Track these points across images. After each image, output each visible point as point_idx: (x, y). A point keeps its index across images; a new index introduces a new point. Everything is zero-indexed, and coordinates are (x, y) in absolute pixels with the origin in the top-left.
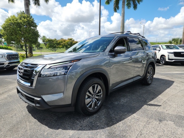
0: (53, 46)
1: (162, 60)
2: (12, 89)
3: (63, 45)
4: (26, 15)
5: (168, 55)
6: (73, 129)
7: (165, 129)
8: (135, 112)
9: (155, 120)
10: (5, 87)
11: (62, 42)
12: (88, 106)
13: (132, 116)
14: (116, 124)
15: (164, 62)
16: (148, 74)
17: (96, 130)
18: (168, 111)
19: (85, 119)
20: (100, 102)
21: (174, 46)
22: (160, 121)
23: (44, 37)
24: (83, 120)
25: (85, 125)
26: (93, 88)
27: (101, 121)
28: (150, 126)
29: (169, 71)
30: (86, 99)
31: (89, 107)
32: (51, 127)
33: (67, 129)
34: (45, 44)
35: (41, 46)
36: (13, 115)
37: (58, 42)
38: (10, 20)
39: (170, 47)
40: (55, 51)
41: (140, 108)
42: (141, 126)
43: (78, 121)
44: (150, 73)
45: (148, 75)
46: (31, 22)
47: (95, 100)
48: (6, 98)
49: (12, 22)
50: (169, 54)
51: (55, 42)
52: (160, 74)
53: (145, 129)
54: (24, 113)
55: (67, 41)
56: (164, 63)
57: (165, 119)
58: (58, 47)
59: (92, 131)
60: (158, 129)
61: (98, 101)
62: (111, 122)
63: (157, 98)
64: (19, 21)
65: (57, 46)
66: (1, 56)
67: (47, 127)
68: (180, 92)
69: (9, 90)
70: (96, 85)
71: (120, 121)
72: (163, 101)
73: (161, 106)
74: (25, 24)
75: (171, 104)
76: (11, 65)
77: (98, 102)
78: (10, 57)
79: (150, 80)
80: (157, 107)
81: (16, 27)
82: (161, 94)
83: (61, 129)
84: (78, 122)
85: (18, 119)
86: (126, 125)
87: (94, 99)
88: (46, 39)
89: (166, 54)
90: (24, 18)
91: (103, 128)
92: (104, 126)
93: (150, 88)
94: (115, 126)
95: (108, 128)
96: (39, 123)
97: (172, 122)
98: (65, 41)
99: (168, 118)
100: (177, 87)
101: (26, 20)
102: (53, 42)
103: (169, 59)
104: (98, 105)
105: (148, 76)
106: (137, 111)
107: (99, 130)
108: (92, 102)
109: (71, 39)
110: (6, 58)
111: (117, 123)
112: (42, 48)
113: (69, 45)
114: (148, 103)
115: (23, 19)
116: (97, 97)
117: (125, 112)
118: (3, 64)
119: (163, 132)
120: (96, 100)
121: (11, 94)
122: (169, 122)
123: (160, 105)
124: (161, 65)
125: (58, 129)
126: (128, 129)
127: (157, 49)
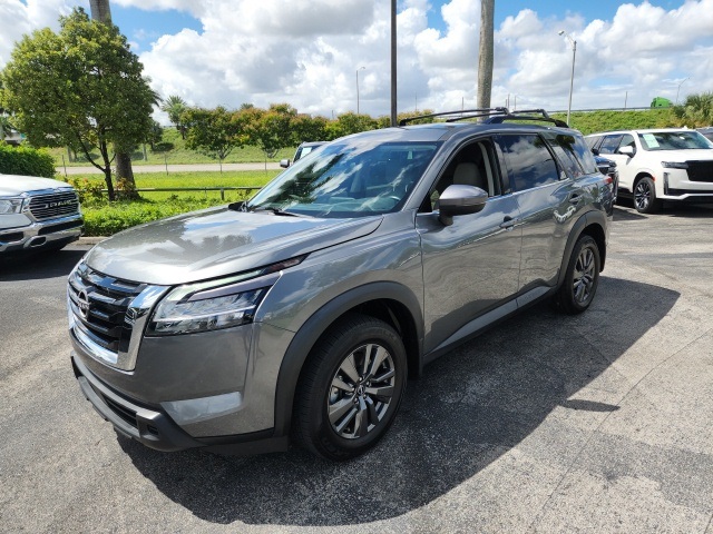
0: (212, 138)
1: (639, 192)
2: (60, 343)
3: (251, 131)
4: (92, 24)
5: (666, 174)
6: (283, 522)
7: (625, 515)
8: (519, 441)
9: (592, 471)
10: (34, 332)
11: (248, 121)
12: (338, 429)
13: (506, 457)
14: (443, 493)
15: (646, 202)
16: (576, 272)
17: (368, 521)
18: (642, 433)
19: (332, 473)
20: (386, 407)
21: (690, 136)
22: (610, 477)
23: (175, 100)
24: (324, 481)
25: (329, 503)
26: (359, 357)
27: (391, 484)
28: (569, 500)
29: (663, 244)
30: (331, 403)
31: (346, 431)
32: (203, 512)
33: (263, 522)
34: (183, 130)
35: (164, 140)
36: (63, 460)
37: (233, 121)
38: (33, 49)
39: (675, 138)
40: (222, 157)
41: (540, 421)
42: (535, 499)
43: (304, 483)
44: (586, 268)
45: (577, 274)
46: (115, 51)
47: (367, 403)
48: (37, 387)
49: (40, 55)
50: (668, 170)
51: (220, 120)
52: (628, 257)
53: (549, 512)
54: (105, 450)
55: (266, 116)
56: (649, 206)
57: (627, 471)
58: (233, 143)
59: (355, 526)
60: (599, 511)
61: (379, 404)
62: (425, 485)
63: (605, 373)
64: (69, 51)
65: (227, 138)
66: (8, 205)
67: (190, 513)
68: (697, 345)
69: (49, 350)
70: (369, 348)
71: (461, 480)
72: (627, 388)
73: (617, 408)
74: (92, 62)
75: (655, 399)
76: (49, 237)
77: (377, 408)
78: (44, 205)
79: (586, 293)
80: (600, 416)
81: (56, 74)
82: (622, 353)
83: (241, 523)
84: (304, 490)
85: (84, 481)
86: (480, 498)
87: (361, 398)
88: (182, 110)
89: (657, 172)
90: (88, 35)
91: (397, 514)
92: (401, 505)
93: (582, 327)
94: (440, 503)
95: (414, 513)
96: (160, 497)
97: (653, 482)
98: (258, 116)
99: (637, 466)
100: (686, 321)
101: (93, 44)
102: (210, 121)
103: (668, 191)
104: (380, 417)
105: (576, 280)
106: (528, 433)
107: (379, 523)
108: (355, 410)
109: (282, 109)
110: (29, 210)
111: (448, 489)
112: (169, 147)
113: (274, 131)
114: (571, 398)
115: (84, 40)
116: (374, 391)
117: (482, 440)
118: (19, 235)
119: (617, 527)
120: (371, 402)
121: (55, 368)
122: (644, 482)
123: (615, 404)
124: (635, 212)
125: (229, 520)
126: (486, 515)
127: (622, 149)
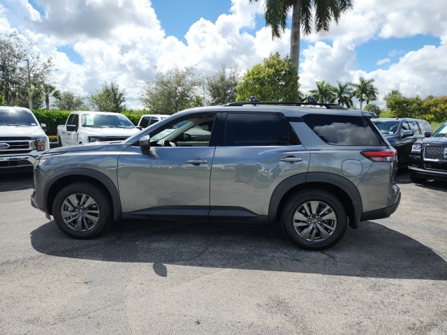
3: (436, 112)
11: (436, 105)
30: (64, 210)
31: (72, 225)
37: (424, 105)
51: (415, 105)
98: (446, 101)
102: (407, 105)
104: (90, 229)
108: (74, 218)
